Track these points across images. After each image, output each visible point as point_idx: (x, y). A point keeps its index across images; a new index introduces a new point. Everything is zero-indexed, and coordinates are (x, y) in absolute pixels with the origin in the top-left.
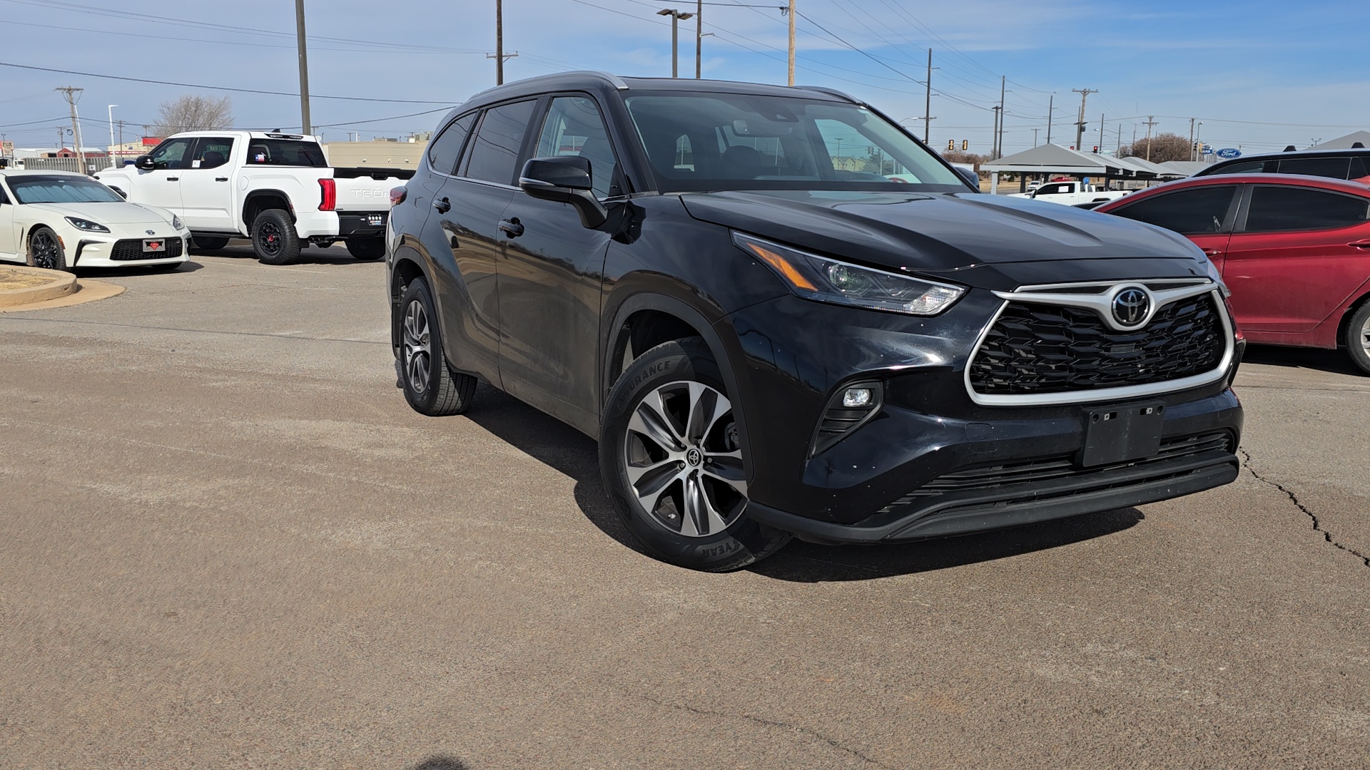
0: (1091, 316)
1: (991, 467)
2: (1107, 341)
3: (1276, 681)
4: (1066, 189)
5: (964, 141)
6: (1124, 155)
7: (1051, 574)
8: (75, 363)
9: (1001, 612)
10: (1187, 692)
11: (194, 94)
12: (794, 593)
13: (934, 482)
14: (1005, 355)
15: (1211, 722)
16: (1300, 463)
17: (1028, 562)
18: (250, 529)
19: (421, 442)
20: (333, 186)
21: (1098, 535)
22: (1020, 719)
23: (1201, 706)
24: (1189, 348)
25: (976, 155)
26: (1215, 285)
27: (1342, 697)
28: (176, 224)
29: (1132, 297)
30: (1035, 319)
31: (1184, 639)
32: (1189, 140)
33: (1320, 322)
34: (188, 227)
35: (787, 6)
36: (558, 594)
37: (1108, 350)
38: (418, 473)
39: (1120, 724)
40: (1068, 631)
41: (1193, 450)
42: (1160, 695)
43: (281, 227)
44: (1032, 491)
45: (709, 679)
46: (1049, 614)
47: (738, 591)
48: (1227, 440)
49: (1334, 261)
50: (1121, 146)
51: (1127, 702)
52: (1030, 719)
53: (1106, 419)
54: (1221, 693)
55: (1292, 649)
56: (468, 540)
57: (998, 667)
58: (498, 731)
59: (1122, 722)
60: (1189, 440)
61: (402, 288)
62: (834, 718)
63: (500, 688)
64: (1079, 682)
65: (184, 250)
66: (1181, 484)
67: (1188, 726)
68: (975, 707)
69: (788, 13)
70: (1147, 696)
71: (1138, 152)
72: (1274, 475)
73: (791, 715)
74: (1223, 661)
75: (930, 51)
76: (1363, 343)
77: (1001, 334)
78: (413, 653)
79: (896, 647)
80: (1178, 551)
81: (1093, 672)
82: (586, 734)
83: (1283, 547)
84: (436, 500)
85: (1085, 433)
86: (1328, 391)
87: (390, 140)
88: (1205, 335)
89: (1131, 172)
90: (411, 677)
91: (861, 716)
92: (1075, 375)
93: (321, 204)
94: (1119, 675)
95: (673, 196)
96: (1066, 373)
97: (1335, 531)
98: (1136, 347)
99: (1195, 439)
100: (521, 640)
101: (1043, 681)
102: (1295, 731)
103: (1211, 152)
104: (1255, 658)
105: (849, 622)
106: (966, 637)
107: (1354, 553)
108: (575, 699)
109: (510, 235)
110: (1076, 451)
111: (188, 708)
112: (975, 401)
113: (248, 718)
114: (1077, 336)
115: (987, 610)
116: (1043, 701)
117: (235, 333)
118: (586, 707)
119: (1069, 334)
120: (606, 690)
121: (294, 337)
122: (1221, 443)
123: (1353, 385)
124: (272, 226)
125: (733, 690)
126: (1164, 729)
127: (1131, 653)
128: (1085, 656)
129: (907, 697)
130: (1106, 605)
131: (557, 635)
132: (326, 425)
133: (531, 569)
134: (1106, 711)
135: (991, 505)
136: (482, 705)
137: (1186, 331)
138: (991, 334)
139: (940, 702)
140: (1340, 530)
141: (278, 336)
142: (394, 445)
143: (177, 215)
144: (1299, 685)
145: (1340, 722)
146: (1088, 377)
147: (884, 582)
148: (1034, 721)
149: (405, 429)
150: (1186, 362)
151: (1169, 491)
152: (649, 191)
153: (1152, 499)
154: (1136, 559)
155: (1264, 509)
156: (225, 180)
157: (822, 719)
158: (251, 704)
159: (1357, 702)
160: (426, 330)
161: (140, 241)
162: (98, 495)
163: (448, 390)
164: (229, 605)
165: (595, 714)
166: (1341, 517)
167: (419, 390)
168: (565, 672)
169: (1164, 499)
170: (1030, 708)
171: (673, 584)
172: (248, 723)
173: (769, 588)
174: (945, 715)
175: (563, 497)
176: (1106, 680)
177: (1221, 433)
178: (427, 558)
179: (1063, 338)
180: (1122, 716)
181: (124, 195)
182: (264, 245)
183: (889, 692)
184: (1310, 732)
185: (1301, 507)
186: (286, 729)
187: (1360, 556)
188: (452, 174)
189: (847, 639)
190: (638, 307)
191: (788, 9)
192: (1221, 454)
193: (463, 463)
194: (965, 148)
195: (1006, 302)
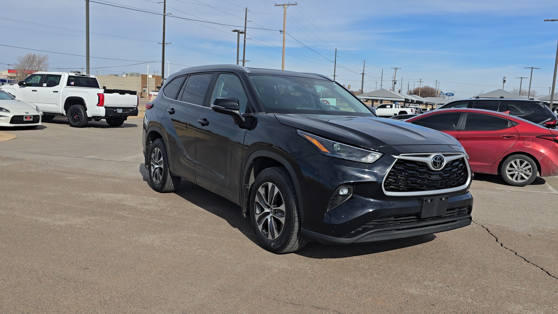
0: (424, 165)
1: (390, 218)
2: (430, 174)
3: (491, 294)
4: (389, 106)
5: (349, 86)
6: (411, 94)
7: (408, 257)
8: (8, 168)
9: (393, 270)
10: (461, 298)
11: (32, 53)
12: (318, 263)
13: (371, 222)
14: (396, 178)
15: (471, 308)
16: (489, 218)
17: (399, 252)
18: (105, 237)
19: (161, 203)
20: (103, 96)
21: (422, 243)
22: (407, 307)
23: (467, 303)
24: (456, 177)
25: (353, 91)
26: (465, 155)
27: (513, 300)
28: (37, 110)
29: (438, 159)
30: (406, 165)
31: (458, 280)
32: (435, 89)
33: (491, 165)
34: (42, 111)
35: (283, 30)
36: (232, 262)
37: (430, 177)
38: (164, 216)
39: (441, 309)
40: (418, 277)
41: (457, 213)
42: (452, 299)
43: (80, 112)
44: (404, 227)
45: (296, 293)
46: (410, 271)
47: (298, 262)
48: (468, 210)
49: (496, 142)
50: (409, 90)
51: (442, 301)
52: (410, 307)
53: (429, 201)
54: (473, 298)
55: (494, 283)
56: (192, 242)
57: (396, 289)
58: (225, 311)
59: (441, 308)
60: (456, 210)
61: (150, 142)
62: (343, 307)
63: (221, 296)
64: (424, 294)
65: (40, 120)
66: (453, 225)
67: (463, 309)
68: (390, 303)
69: (283, 33)
70: (448, 299)
71: (416, 93)
72: (480, 222)
73: (328, 306)
74: (472, 288)
75: (336, 49)
76: (507, 173)
77: (394, 170)
78: (184, 283)
79: (359, 282)
80: (451, 249)
81: (429, 291)
82: (257, 312)
83: (487, 248)
84: (175, 226)
85: (422, 207)
86: (495, 191)
87: (115, 75)
88: (461, 173)
89: (414, 101)
90: (186, 292)
91: (352, 306)
92: (419, 186)
93: (98, 103)
94: (438, 292)
95: (272, 115)
96: (416, 185)
97: (504, 242)
98: (439, 176)
99: (458, 209)
100: (223, 279)
101: (412, 295)
102: (499, 311)
103: (443, 94)
104: (482, 287)
105: (341, 273)
106: (383, 279)
107: (511, 250)
108: (249, 300)
109: (203, 125)
110: (419, 213)
111: (106, 303)
112: (385, 194)
113: (131, 306)
114: (420, 172)
115: (388, 269)
116: (413, 301)
117: (69, 157)
118: (254, 303)
119: (417, 171)
120: (259, 297)
121: (94, 159)
122: (466, 211)
123: (504, 189)
124: (76, 111)
125: (305, 297)
126: (456, 310)
127: (440, 285)
128: (425, 286)
129: (367, 300)
130: (429, 268)
131: (236, 277)
132: (120, 196)
133: (219, 253)
134: (435, 305)
135: (390, 231)
136: (216, 302)
137: (455, 171)
138: (391, 170)
139: (378, 302)
140: (506, 242)
141: (87, 158)
142: (151, 204)
143: (37, 106)
144: (498, 296)
145: (513, 308)
146: (423, 186)
147: (350, 259)
148: (412, 308)
149: (153, 198)
150: (455, 182)
151: (449, 227)
152: (261, 112)
153: (444, 230)
154: (437, 252)
155: (479, 234)
156: (57, 92)
157: (339, 307)
158: (130, 301)
159: (518, 302)
160: (162, 159)
161: (23, 116)
162: (40, 222)
163: (170, 183)
164: (108, 265)
165: (258, 305)
166: (505, 238)
167: (157, 183)
168: (243, 290)
169: (447, 231)
170: (409, 304)
171: (273, 259)
172: (131, 308)
173: (309, 261)
174: (381, 306)
175: (223, 226)
176: (434, 294)
177: (466, 207)
178: (178, 248)
179: (415, 172)
180: (441, 306)
181: (15, 97)
182: (72, 119)
183: (360, 298)
184: (504, 311)
185: (491, 234)
186: (146, 310)
187: (513, 252)
188: (175, 99)
189: (341, 279)
190: (258, 155)
191: (283, 31)
192: (466, 215)
193: (180, 212)
194: (349, 88)
195: (397, 159)
